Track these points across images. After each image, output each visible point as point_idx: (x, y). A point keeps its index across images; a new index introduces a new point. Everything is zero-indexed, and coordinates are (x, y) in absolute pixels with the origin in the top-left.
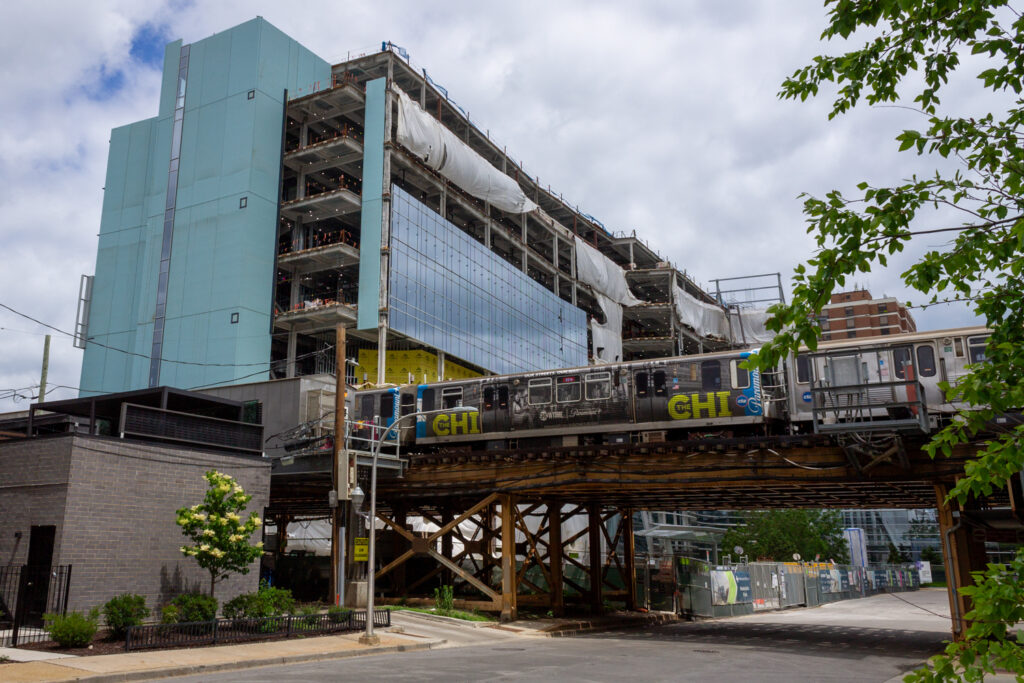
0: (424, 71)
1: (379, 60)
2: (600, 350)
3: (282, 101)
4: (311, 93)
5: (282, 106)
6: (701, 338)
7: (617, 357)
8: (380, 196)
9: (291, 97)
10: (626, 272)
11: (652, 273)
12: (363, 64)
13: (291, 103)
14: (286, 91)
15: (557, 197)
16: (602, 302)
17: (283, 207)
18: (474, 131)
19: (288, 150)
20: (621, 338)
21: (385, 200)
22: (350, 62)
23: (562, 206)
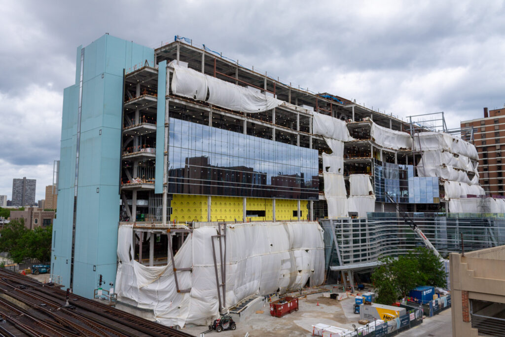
0: (204, 45)
1: (174, 46)
2: (327, 168)
3: (122, 76)
4: (133, 71)
5: (122, 78)
6: (396, 150)
7: (339, 170)
8: (164, 125)
9: (128, 72)
10: (347, 124)
11: (360, 124)
12: (167, 48)
13: (127, 76)
14: (124, 70)
15: (305, 91)
16: (329, 142)
17: (124, 130)
18: (242, 69)
19: (125, 101)
20: (343, 158)
21: (166, 127)
22: (162, 47)
23: (308, 94)
